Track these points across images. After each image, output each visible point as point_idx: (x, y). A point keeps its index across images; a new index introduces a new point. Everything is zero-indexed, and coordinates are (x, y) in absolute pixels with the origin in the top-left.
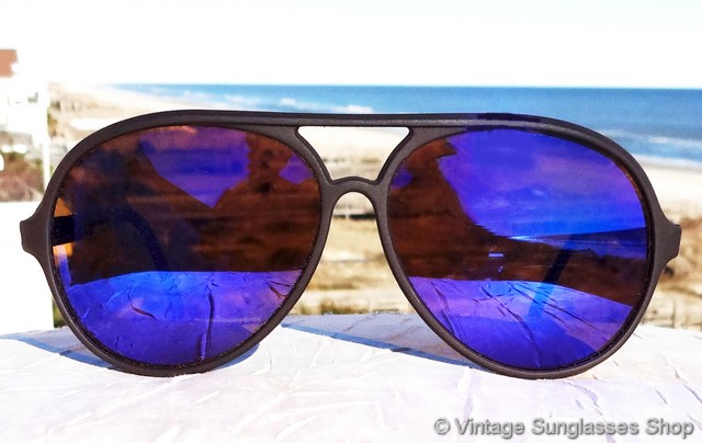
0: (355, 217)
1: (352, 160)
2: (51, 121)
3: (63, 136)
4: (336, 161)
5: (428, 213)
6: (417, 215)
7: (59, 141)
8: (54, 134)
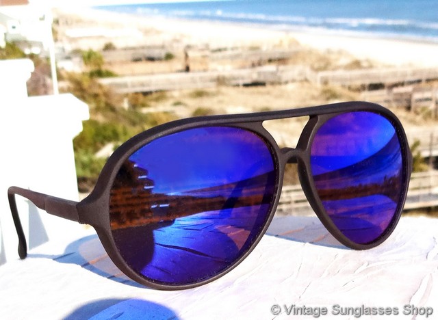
0: (246, 85)
1: (243, 48)
2: (54, 32)
3: (61, 41)
4: (233, 49)
5: (294, 81)
6: (286, 82)
7: (59, 44)
8: (56, 40)
